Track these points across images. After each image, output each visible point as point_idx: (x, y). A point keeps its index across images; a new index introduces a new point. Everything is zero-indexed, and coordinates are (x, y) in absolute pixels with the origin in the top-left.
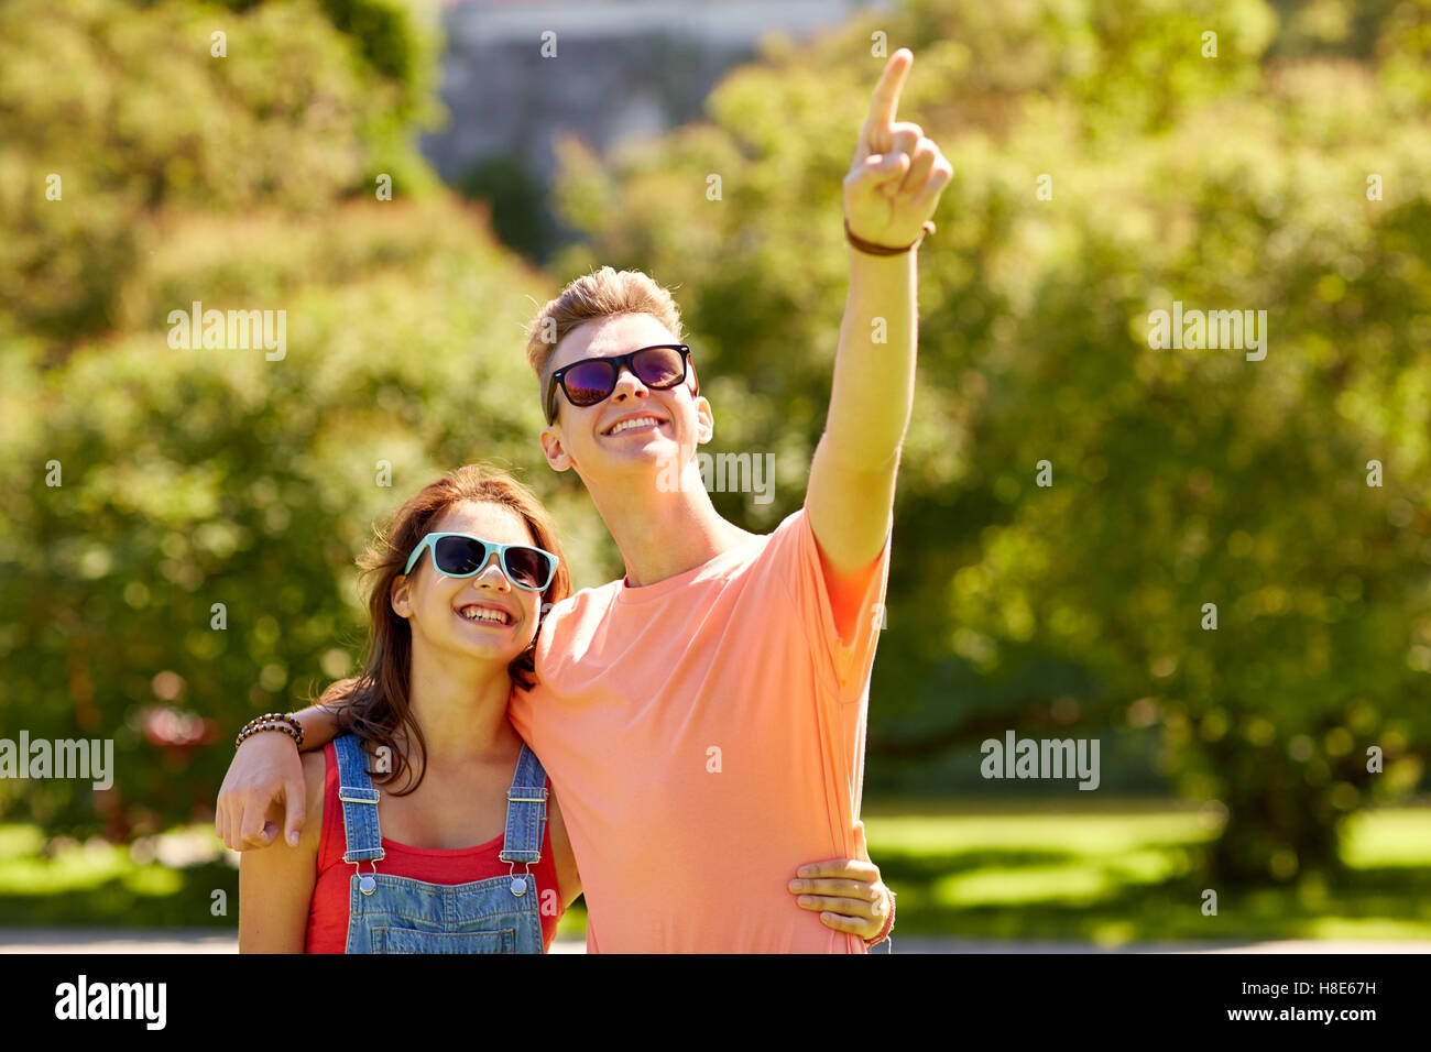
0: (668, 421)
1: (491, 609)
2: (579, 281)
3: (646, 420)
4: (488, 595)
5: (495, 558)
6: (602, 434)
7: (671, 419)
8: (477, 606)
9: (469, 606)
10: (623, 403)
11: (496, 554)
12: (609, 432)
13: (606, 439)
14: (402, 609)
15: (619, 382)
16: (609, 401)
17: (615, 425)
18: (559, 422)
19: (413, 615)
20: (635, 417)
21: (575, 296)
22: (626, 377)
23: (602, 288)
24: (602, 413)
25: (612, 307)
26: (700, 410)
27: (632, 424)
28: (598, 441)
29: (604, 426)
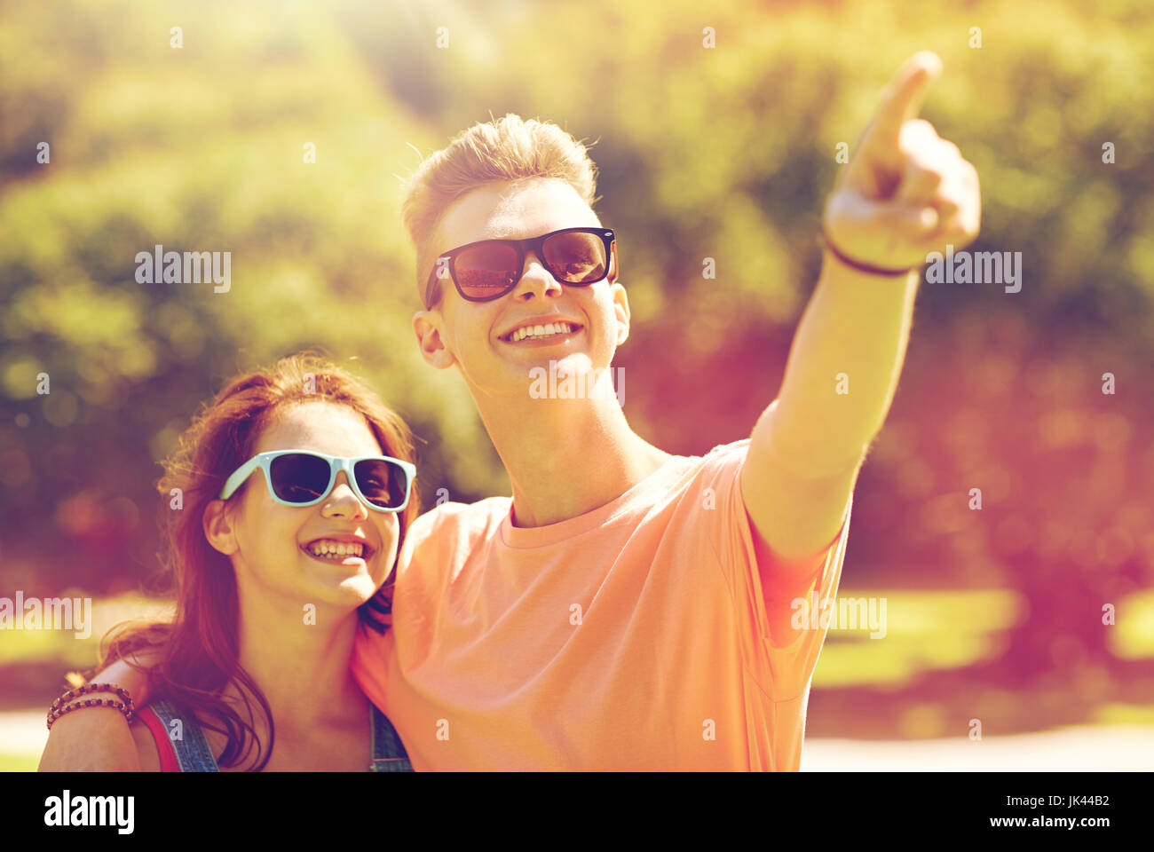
0: (582, 326)
1: (346, 543)
2: (475, 129)
3: (557, 326)
4: (340, 524)
5: (342, 476)
6: (499, 338)
7: (587, 326)
8: (329, 540)
9: (318, 541)
10: (529, 301)
11: (344, 472)
12: (507, 338)
13: (503, 346)
14: (222, 543)
15: (524, 276)
16: (511, 298)
17: (517, 329)
18: (440, 310)
19: (239, 550)
20: (543, 321)
21: (470, 150)
22: (535, 271)
23: (506, 144)
24: (501, 312)
25: (517, 170)
26: (615, 302)
27: (539, 331)
28: (493, 348)
29: (503, 329)
